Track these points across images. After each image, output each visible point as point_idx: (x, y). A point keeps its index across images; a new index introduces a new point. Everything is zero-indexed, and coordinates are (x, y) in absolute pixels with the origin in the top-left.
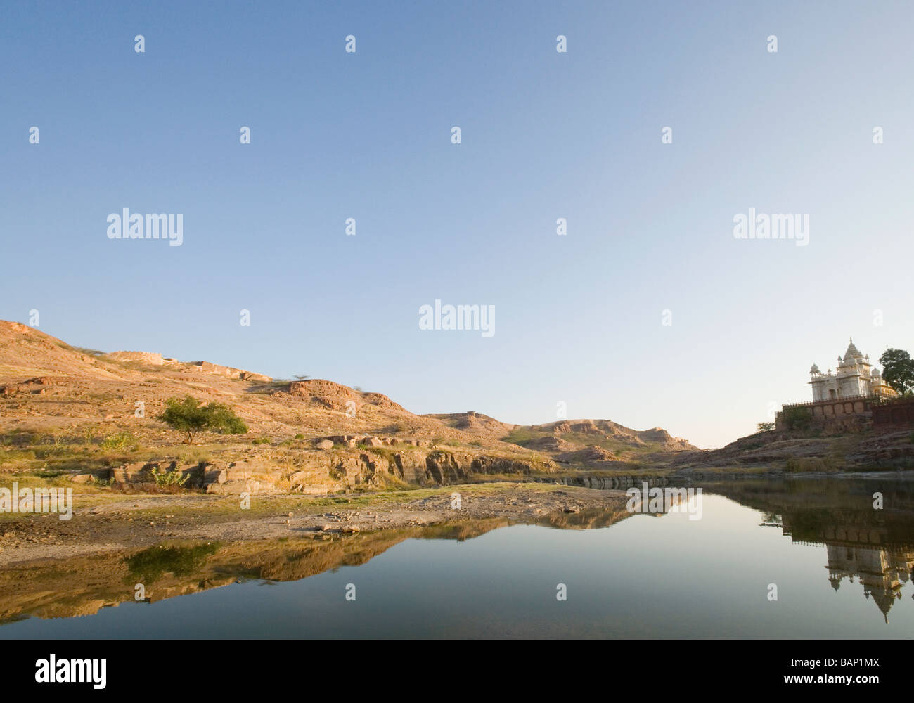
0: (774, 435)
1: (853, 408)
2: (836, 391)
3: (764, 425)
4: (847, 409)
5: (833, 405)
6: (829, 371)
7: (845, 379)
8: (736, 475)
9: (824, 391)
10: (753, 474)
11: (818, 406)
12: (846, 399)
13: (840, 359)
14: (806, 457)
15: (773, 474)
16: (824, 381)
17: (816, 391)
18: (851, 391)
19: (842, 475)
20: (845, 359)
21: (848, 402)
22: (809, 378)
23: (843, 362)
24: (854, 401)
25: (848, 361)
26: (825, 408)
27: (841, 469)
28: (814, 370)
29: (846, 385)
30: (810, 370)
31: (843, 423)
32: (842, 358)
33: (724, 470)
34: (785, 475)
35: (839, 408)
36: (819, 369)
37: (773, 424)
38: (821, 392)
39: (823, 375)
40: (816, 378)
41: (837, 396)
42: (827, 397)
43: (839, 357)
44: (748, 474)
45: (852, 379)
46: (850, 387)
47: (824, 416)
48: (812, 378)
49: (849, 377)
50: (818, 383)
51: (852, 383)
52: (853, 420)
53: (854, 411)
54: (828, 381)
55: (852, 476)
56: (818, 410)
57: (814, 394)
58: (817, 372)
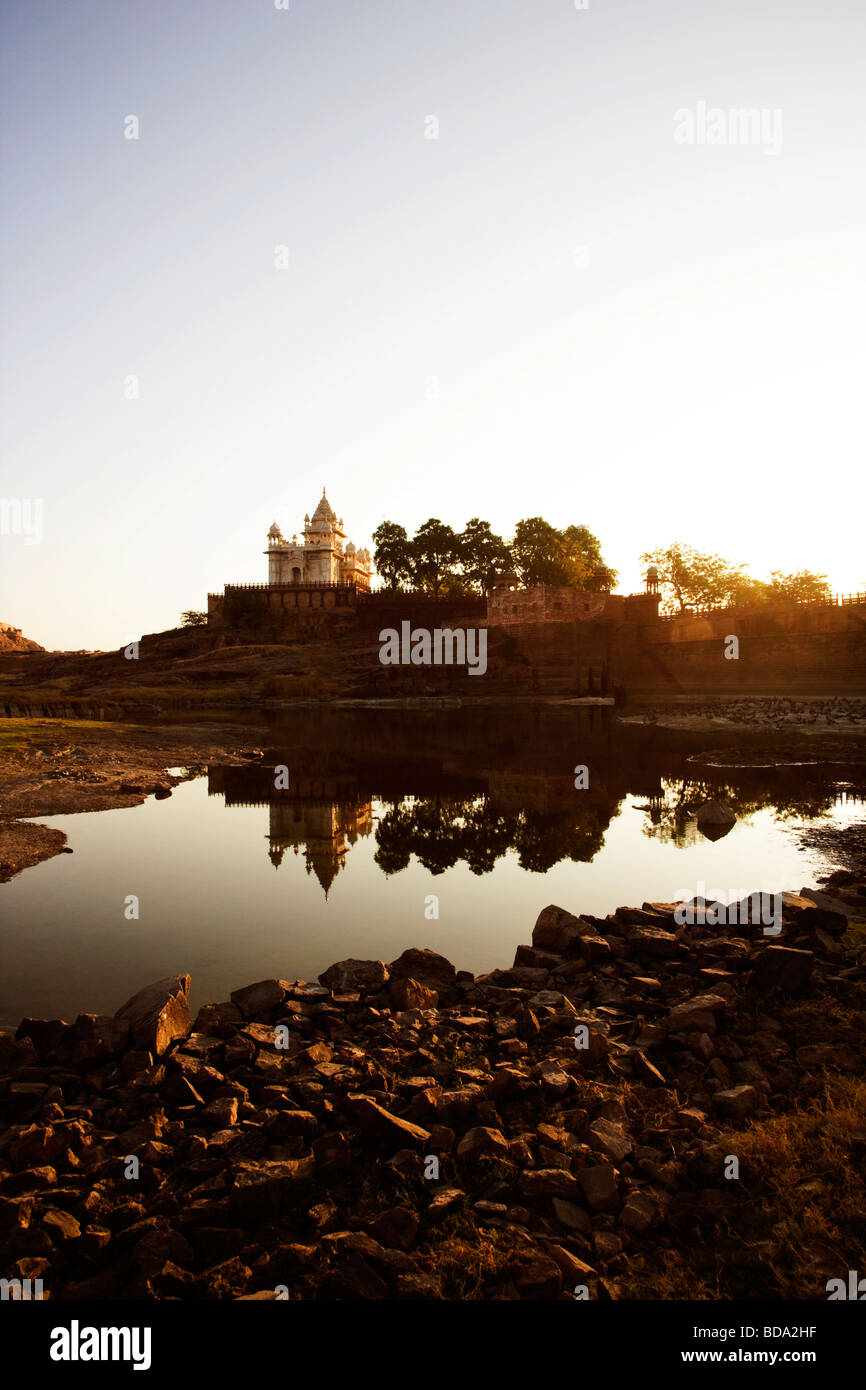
0: (212, 635)
1: (322, 599)
2: (302, 571)
3: (191, 615)
4: (314, 602)
5: (297, 593)
6: (294, 537)
7: (314, 554)
8: (192, 700)
9: (284, 569)
10: (219, 700)
11: (276, 592)
12: (315, 585)
13: (307, 520)
14: (279, 674)
15: (248, 700)
16: (286, 553)
17: (274, 568)
18: (321, 572)
19: (341, 703)
20: (314, 521)
21: (317, 591)
22: (265, 544)
23: (310, 524)
24: (324, 589)
25: (318, 524)
26: (286, 596)
27: (333, 693)
28: (274, 533)
29: (315, 564)
30: (268, 532)
31: (308, 623)
32: (311, 518)
33: (169, 692)
34: (264, 702)
35: (304, 599)
36: (282, 532)
37: (205, 616)
38: (281, 570)
39: (284, 542)
40: (275, 546)
41: (302, 580)
42: (288, 578)
43: (307, 515)
44: (211, 700)
45: (324, 555)
46: (320, 566)
47: (282, 610)
48: (270, 546)
49: (320, 551)
50: (279, 554)
51: (324, 561)
52: (322, 620)
53: (322, 605)
54: (292, 552)
55: (355, 704)
56: (275, 598)
57: (271, 572)
58: (278, 536)
